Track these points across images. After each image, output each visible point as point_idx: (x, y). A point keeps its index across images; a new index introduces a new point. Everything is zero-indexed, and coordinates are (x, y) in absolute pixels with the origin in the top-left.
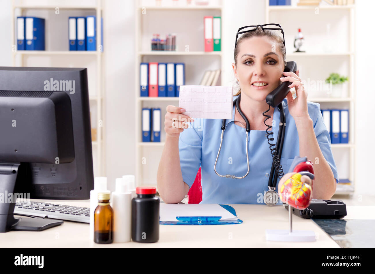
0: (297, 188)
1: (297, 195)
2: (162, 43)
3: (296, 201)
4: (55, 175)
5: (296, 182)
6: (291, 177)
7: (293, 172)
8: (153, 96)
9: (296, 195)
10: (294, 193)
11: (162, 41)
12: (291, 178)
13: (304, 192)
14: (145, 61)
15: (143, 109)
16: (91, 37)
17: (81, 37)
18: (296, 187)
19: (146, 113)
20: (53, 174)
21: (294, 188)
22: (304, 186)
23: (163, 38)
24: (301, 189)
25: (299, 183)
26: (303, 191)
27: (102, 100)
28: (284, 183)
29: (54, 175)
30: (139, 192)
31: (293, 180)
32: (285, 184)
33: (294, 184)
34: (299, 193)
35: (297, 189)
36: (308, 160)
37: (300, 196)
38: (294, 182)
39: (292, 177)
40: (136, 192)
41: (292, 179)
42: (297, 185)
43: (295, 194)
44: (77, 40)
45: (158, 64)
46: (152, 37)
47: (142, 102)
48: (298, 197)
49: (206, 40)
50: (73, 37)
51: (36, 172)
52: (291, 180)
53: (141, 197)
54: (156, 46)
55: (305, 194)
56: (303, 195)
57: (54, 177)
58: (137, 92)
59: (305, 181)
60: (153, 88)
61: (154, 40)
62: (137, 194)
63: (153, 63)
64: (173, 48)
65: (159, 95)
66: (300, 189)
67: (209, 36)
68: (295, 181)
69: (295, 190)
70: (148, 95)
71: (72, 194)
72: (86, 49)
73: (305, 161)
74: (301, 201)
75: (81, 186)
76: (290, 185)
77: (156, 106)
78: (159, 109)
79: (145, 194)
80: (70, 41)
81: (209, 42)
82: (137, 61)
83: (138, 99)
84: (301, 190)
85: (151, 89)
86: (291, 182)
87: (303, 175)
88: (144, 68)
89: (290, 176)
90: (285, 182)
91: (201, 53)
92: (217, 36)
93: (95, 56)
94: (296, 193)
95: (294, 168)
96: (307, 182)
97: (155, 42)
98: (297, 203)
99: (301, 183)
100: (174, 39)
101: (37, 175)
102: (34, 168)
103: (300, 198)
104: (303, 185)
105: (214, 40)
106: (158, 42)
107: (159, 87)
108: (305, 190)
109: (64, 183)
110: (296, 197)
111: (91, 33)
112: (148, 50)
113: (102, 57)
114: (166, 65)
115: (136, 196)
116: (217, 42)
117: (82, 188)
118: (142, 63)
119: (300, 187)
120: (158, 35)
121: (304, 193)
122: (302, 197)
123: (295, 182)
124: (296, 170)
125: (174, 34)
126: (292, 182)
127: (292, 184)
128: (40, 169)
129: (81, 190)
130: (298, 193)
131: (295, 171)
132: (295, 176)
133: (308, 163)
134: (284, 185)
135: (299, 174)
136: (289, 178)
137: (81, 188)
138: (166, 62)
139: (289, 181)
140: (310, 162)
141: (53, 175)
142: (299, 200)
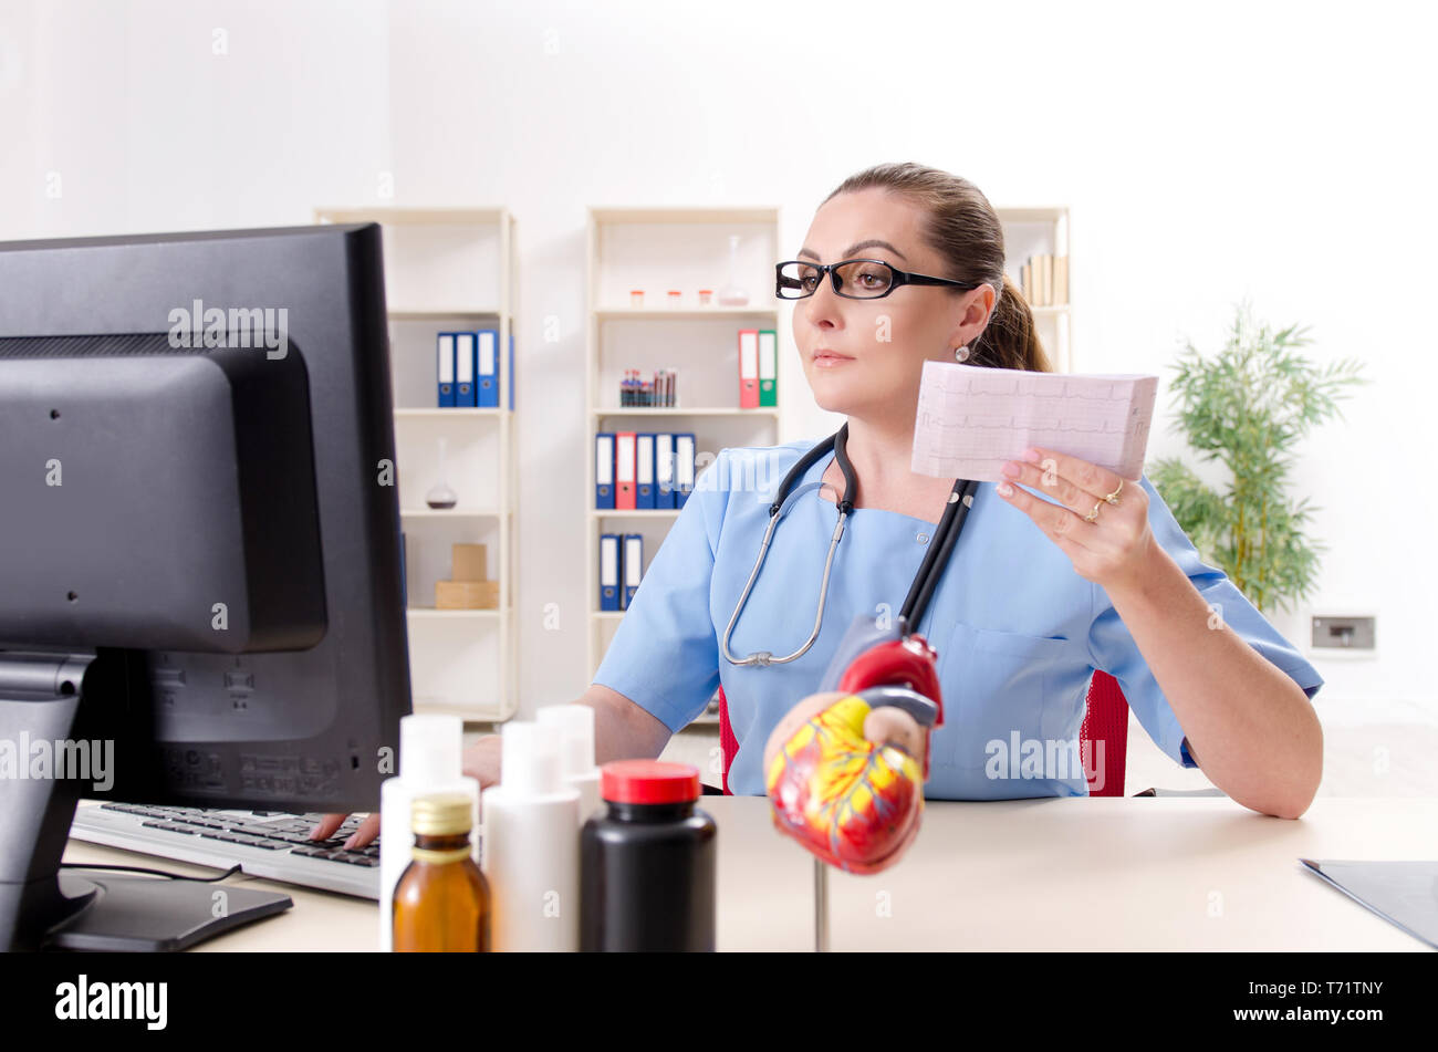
0: (841, 769)
1: (839, 805)
2: (645, 389)
3: (836, 835)
4: (244, 706)
5: (839, 742)
6: (819, 715)
7: (836, 689)
8: (626, 507)
9: (834, 806)
10: (826, 796)
11: (643, 385)
12: (817, 722)
13: (876, 791)
14: (607, 430)
15: (603, 537)
16: (486, 377)
17: (465, 375)
18: (838, 765)
19: (610, 547)
20: (235, 699)
21: (828, 771)
22: (879, 761)
23: (646, 378)
24: (861, 777)
25: (854, 748)
26: (871, 785)
27: (510, 518)
28: (783, 747)
29: (240, 702)
30: (616, 792)
31: (824, 729)
32: (790, 750)
33: (828, 753)
34: (849, 799)
35: (843, 776)
37: (852, 811)
38: (832, 741)
39: (827, 717)
40: (599, 793)
41: (823, 723)
42: (844, 758)
43: (832, 802)
44: (455, 384)
45: (637, 437)
46: (623, 377)
47: (601, 520)
48: (845, 817)
49: (742, 382)
50: (447, 377)
51: (167, 692)
52: (818, 730)
53: (626, 816)
54: (633, 395)
55: (878, 805)
56: (871, 806)
57: (241, 710)
58: (589, 496)
59: (883, 735)
60: (626, 489)
61: (626, 382)
62: (608, 801)
63: (626, 435)
64: (671, 400)
65: (638, 506)
66: (856, 774)
67: (749, 372)
68: (836, 735)
69: (833, 783)
70: (614, 506)
71: (319, 788)
72: (476, 404)
74: (857, 838)
75: (355, 751)
76: (810, 754)
77: (632, 532)
78: (638, 537)
79: (645, 801)
80: (441, 385)
81: (750, 386)
82: (590, 430)
83: (592, 514)
84: (863, 781)
85: (620, 491)
86: (816, 740)
87: (875, 704)
88: (605, 445)
89: (817, 709)
90: (791, 739)
91: (734, 411)
92: (767, 374)
93: (496, 418)
94: (839, 795)
95: (844, 672)
96: (894, 741)
97: (630, 388)
98: (840, 849)
99: (866, 746)
100: (671, 381)
101: (172, 702)
102: (160, 671)
103: (854, 821)
104: (873, 754)
105: (760, 382)
106: (635, 388)
107: (637, 486)
108: (883, 781)
109: (281, 737)
110: (836, 816)
111: (486, 368)
112: (613, 405)
113: (510, 419)
114: (655, 438)
115: (602, 810)
116: (767, 387)
117: (360, 762)
118: (600, 435)
119: (856, 765)
120: (638, 373)
121: (874, 796)
122: (865, 821)
123: (834, 741)
124: (853, 682)
125: (670, 371)
126: (822, 738)
127: (820, 749)
128: (182, 678)
129: (357, 770)
130: (845, 795)
131: (844, 689)
132: (838, 709)
133: (913, 648)
134: (785, 756)
136: (809, 722)
137: (355, 763)
138: (654, 431)
139: (805, 738)
141: (236, 706)
142: (847, 832)
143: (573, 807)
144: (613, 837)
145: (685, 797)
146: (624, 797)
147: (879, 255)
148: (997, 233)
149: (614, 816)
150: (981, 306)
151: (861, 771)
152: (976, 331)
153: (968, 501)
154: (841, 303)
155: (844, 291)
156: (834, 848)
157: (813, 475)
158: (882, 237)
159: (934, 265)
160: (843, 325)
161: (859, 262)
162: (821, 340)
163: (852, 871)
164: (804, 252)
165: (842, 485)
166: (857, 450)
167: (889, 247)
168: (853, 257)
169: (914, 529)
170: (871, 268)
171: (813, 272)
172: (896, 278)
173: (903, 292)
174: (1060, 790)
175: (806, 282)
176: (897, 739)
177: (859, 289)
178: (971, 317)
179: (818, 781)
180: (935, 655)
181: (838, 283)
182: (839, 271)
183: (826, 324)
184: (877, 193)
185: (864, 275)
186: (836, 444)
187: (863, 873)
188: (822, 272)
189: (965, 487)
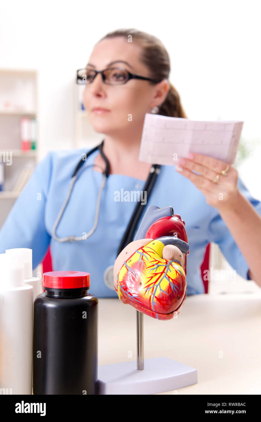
0: (154, 272)
1: (155, 288)
3: (154, 301)
5: (152, 260)
6: (142, 248)
7: (145, 237)
9: (153, 288)
10: (148, 284)
12: (141, 251)
13: (171, 281)
18: (152, 270)
21: (149, 273)
22: (170, 267)
24: (164, 274)
25: (159, 262)
26: (169, 278)
31: (145, 254)
33: (148, 264)
34: (159, 285)
35: (156, 274)
36: (175, 213)
37: (161, 290)
38: (149, 260)
39: (145, 249)
41: (144, 251)
42: (155, 266)
43: (151, 286)
48: (158, 293)
52: (142, 254)
53: (56, 295)
55: (172, 287)
56: (169, 288)
59: (171, 256)
66: (162, 273)
68: (150, 256)
69: (151, 278)
73: (170, 214)
74: (163, 302)
76: (140, 266)
84: (165, 277)
86: (142, 259)
87: (166, 243)
89: (140, 246)
90: (129, 259)
94: (154, 283)
95: (145, 231)
98: (156, 308)
99: (164, 261)
103: (163, 295)
104: (167, 265)
108: (173, 276)
110: (153, 293)
119: (161, 269)
121: (170, 283)
122: (166, 293)
124: (152, 235)
126: (145, 258)
127: (144, 263)
131: (148, 237)
132: (150, 245)
133: (175, 219)
134: (127, 267)
135: (159, 242)
136: (137, 251)
139: (136, 258)
140: (179, 217)
142: (158, 299)
143: (31, 292)
144: (50, 305)
145: (84, 286)
146: (55, 286)
147: (122, 67)
148: (168, 60)
149: (50, 295)
150: (162, 91)
151: (163, 272)
152: (160, 101)
153: (158, 171)
154: (104, 86)
155: (107, 81)
156: (153, 308)
157: (90, 161)
158: (123, 58)
159: (144, 71)
160: (106, 96)
161: (113, 69)
162: (96, 103)
163: (160, 318)
164: (89, 65)
165: (103, 165)
166: (109, 150)
167: (126, 63)
168: (110, 67)
169: (135, 183)
170: (117, 72)
171: (93, 74)
172: (129, 76)
173: (132, 83)
174: (193, 292)
175: (90, 77)
176: (176, 258)
177: (112, 81)
178: (159, 95)
179: (144, 277)
180: (184, 222)
181: (104, 77)
182: (105, 73)
183: (98, 95)
184: (120, 40)
185: (115, 75)
186: (100, 148)
187: (164, 319)
188: (97, 73)
189: (156, 166)
